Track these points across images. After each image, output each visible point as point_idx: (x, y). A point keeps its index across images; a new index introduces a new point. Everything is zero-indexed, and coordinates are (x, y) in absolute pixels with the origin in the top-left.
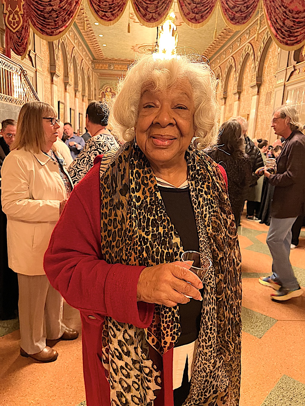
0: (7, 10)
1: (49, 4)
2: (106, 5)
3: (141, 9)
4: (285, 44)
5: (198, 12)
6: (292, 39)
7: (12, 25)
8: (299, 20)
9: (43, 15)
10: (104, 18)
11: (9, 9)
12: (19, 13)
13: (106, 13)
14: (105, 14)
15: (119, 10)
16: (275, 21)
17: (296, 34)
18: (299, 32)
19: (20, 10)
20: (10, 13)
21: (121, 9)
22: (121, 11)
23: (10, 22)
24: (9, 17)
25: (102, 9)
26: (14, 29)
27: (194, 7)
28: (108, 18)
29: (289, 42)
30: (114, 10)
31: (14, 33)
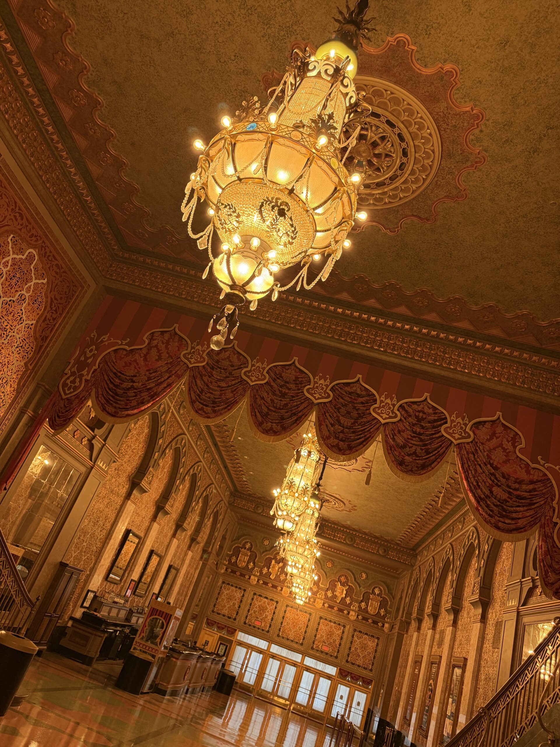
0: (70, 369)
1: (130, 379)
2: (209, 398)
3: (258, 414)
4: (495, 527)
5: (344, 439)
6: (507, 521)
7: (66, 389)
8: (518, 493)
9: (115, 390)
10: (200, 412)
11: (75, 369)
12: (84, 378)
13: (204, 407)
14: (202, 408)
15: (225, 408)
16: (475, 483)
17: (514, 515)
18: (521, 513)
19: (88, 374)
20: (73, 374)
21: (229, 408)
22: (229, 410)
23: (65, 385)
24: (68, 378)
25: (202, 401)
26: (65, 394)
27: (339, 431)
28: (206, 413)
29: (500, 524)
30: (219, 406)
31: (62, 399)
